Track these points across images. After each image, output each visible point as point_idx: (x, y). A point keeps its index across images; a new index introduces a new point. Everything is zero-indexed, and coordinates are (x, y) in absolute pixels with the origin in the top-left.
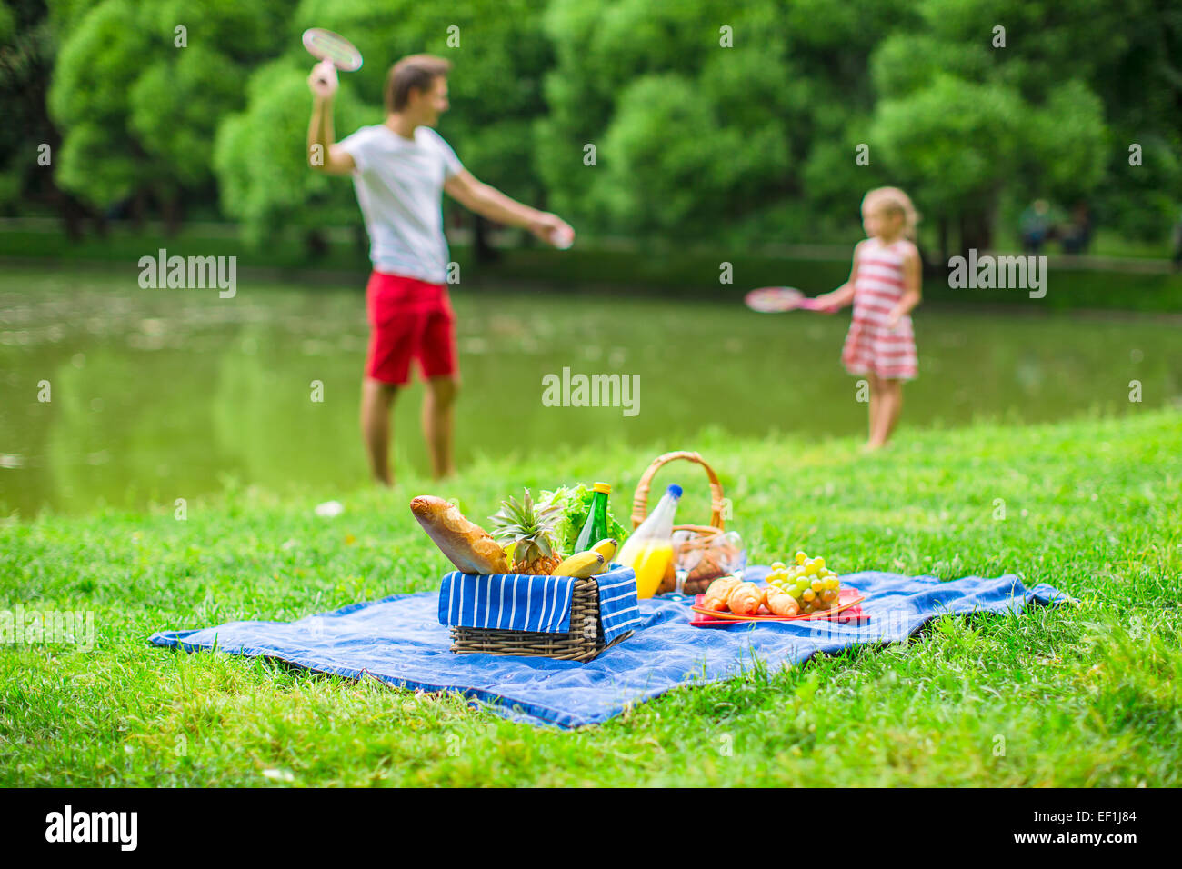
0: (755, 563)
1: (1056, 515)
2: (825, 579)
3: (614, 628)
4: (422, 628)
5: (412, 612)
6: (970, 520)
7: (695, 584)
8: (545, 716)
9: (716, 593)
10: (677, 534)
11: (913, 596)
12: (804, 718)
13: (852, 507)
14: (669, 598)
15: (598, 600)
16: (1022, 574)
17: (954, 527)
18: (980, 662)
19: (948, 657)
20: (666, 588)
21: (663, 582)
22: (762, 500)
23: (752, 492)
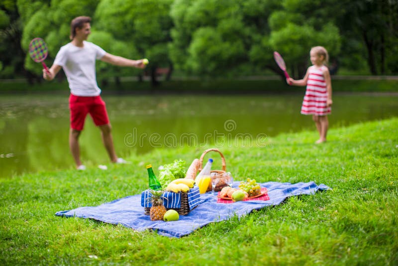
0: (236, 180)
1: (326, 160)
2: (256, 186)
3: (193, 205)
4: (136, 207)
5: (134, 201)
6: (301, 163)
7: (218, 188)
8: (172, 234)
9: (224, 191)
10: (212, 173)
11: (283, 190)
12: (249, 231)
13: (266, 160)
14: (210, 193)
15: (187, 197)
16: (315, 181)
17: (296, 165)
18: (302, 211)
19: (293, 209)
20: (209, 190)
21: (208, 188)
22: (238, 159)
23: (236, 156)
